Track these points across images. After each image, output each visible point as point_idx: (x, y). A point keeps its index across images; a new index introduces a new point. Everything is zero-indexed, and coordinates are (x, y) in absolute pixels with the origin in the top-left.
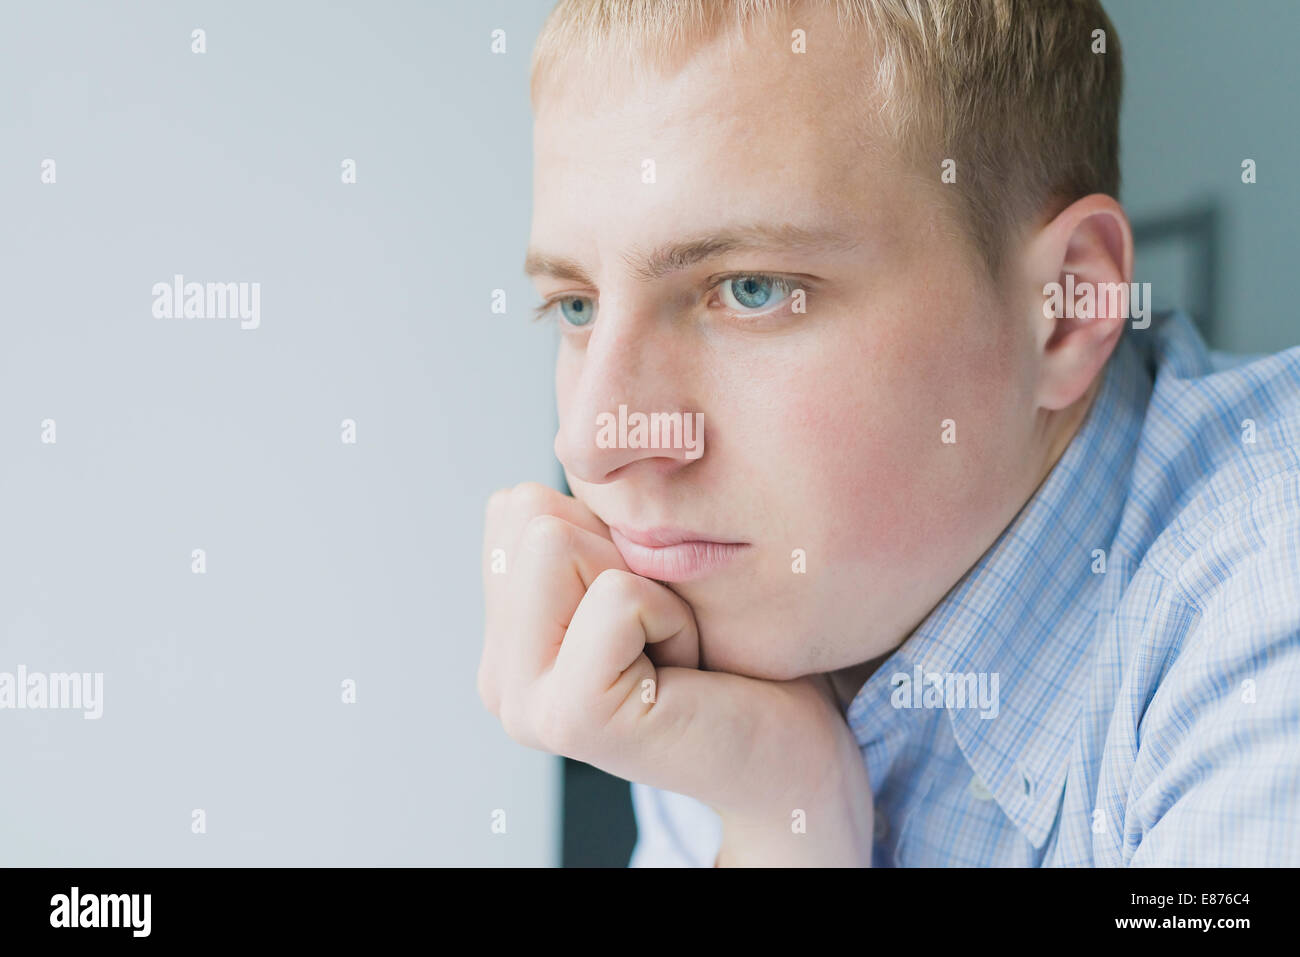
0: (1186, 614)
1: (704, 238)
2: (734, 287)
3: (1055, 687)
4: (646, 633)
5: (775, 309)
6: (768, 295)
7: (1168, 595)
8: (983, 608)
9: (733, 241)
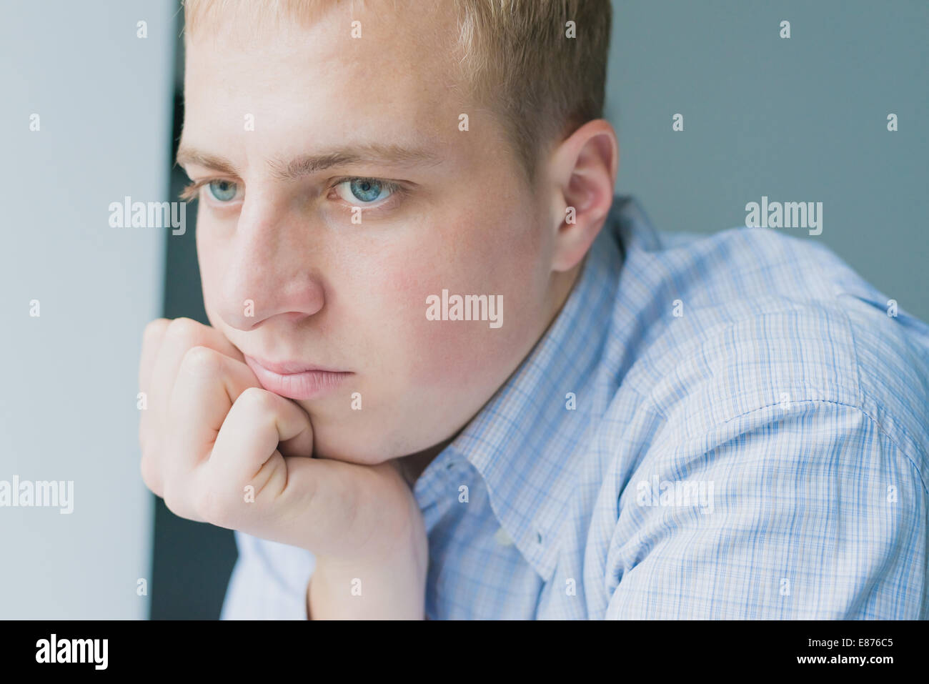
0: (657, 419)
1: (332, 153)
2: (352, 187)
3: (558, 469)
4: (279, 432)
5: (381, 204)
6: (378, 193)
7: (646, 406)
8: (512, 415)
9: (354, 156)
